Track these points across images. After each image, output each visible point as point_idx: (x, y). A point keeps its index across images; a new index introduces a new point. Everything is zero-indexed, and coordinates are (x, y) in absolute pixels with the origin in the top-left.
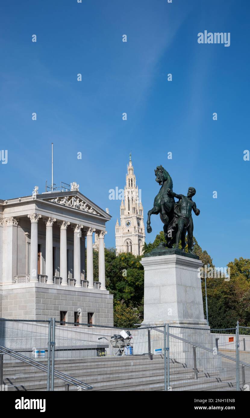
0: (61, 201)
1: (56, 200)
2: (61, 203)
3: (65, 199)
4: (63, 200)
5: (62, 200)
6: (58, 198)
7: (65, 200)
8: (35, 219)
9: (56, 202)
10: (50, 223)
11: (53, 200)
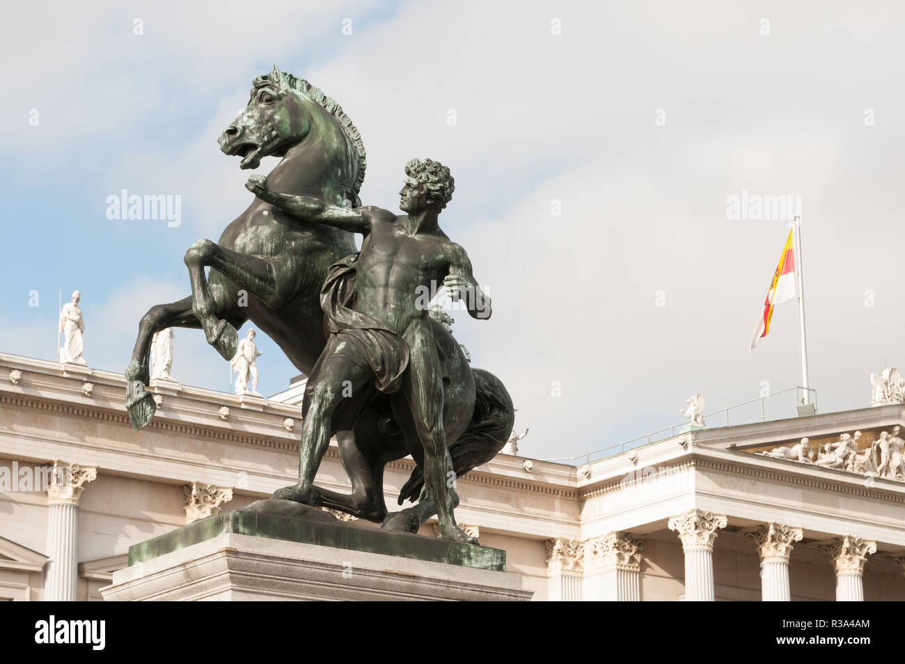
0: (823, 451)
1: (797, 450)
2: (824, 460)
3: (845, 443)
4: (833, 449)
5: (827, 447)
6: (805, 441)
7: (841, 447)
8: (699, 534)
9: (797, 458)
10: (776, 547)
11: (782, 448)
